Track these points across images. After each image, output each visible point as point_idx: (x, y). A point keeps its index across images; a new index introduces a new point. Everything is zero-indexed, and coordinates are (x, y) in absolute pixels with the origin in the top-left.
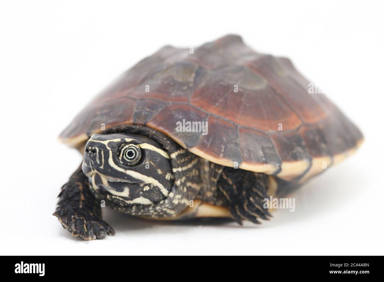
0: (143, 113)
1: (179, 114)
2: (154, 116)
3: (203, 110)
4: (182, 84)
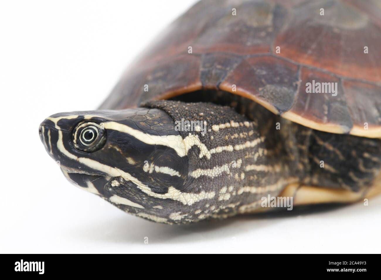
1: (261, 69)
2: (229, 74)
3: (293, 61)
4: (258, 30)
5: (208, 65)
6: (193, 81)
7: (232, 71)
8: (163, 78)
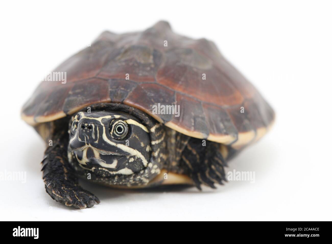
0: (119, 92)
1: (151, 92)
3: (170, 89)
4: (145, 65)
7: (131, 92)
8: (82, 94)
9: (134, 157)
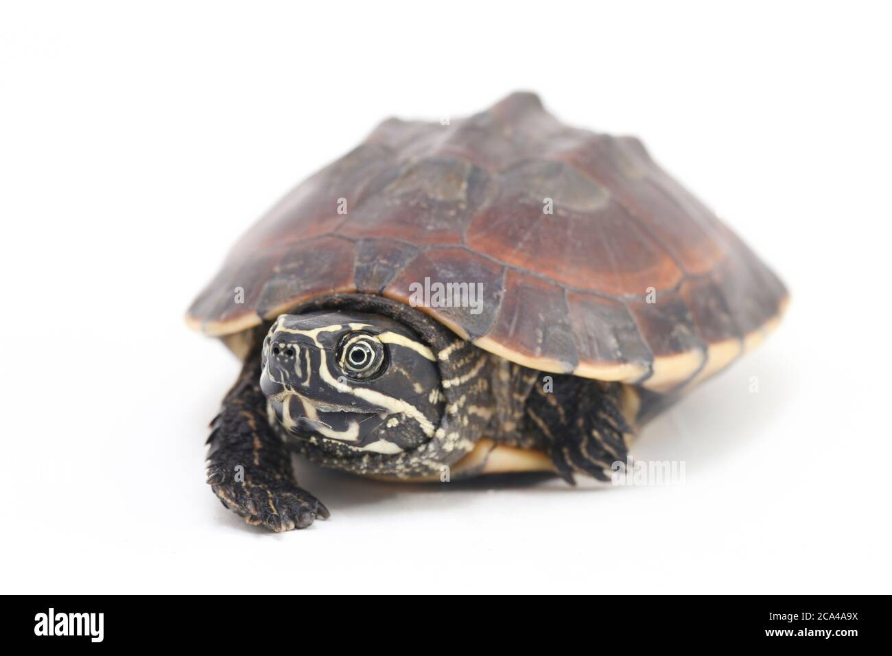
0: (375, 270)
1: (447, 269)
2: (397, 275)
3: (495, 260)
4: (445, 206)
5: (367, 258)
6: (344, 280)
7: (403, 269)
8: (298, 272)
9: (398, 416)
